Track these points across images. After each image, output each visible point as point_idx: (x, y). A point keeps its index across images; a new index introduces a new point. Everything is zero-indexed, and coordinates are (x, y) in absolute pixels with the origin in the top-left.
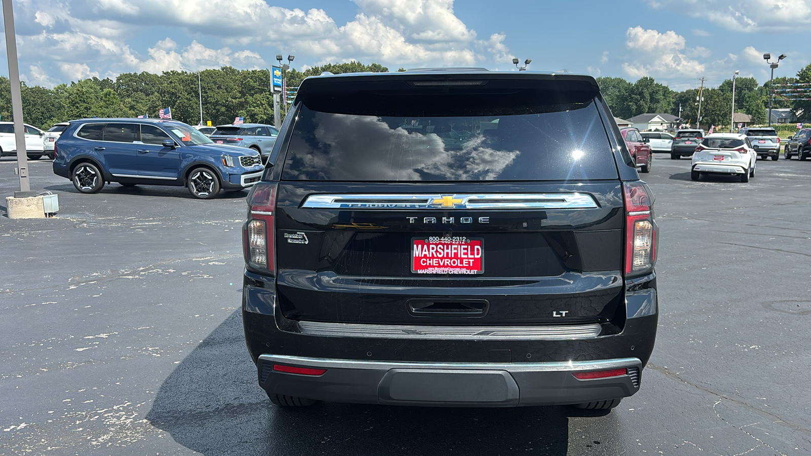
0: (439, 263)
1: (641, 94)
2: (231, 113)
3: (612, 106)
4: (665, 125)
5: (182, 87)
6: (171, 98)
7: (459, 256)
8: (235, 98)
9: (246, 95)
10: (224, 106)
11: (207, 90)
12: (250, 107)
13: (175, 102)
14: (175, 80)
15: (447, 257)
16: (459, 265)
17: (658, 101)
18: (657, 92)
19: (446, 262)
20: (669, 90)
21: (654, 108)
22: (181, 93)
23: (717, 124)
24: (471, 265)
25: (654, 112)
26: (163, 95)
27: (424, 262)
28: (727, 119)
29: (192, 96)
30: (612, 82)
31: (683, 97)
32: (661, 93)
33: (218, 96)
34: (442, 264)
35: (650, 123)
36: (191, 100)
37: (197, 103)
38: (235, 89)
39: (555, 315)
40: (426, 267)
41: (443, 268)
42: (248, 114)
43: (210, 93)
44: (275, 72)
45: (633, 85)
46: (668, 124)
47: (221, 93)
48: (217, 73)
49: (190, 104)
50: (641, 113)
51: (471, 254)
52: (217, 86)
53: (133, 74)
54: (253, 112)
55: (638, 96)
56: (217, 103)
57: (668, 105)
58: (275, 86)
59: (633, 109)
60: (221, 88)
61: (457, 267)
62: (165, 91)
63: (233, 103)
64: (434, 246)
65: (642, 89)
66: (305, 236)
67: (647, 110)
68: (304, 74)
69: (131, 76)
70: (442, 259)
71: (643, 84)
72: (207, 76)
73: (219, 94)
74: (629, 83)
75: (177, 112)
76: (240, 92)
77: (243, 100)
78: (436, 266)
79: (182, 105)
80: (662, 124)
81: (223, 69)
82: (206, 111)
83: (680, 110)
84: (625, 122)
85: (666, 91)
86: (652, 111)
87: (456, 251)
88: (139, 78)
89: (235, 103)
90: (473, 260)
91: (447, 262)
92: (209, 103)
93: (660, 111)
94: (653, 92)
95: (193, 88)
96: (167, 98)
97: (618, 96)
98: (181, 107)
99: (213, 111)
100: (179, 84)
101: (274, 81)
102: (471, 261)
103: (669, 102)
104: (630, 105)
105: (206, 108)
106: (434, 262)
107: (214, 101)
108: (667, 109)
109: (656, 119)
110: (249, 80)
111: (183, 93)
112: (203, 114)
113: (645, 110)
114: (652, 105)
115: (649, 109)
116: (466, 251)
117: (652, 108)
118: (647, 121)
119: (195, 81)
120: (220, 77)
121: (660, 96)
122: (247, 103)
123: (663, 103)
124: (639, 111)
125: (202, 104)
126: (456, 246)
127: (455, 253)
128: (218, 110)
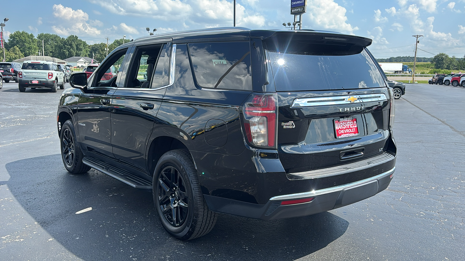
0: (344, 132)
1: (71, 45)
3: (52, 51)
4: (87, 63)
7: (351, 127)
15: (347, 129)
17: (81, 50)
18: (80, 44)
19: (347, 131)
20: (86, 44)
21: (79, 54)
23: (116, 64)
24: (355, 131)
25: (79, 56)
27: (340, 132)
28: (120, 62)
30: (51, 37)
31: (94, 48)
32: (82, 45)
34: (345, 132)
35: (78, 62)
39: (380, 151)
40: (341, 135)
41: (346, 134)
45: (65, 40)
46: (88, 63)
50: (72, 56)
51: (354, 126)
55: (69, 46)
57: (86, 52)
59: (67, 54)
61: (351, 133)
64: (342, 123)
65: (71, 42)
66: (293, 123)
67: (75, 54)
70: (345, 129)
71: (71, 39)
74: (63, 38)
78: (344, 134)
80: (85, 63)
83: (93, 55)
84: (63, 61)
85: (85, 44)
86: (78, 55)
87: (349, 125)
93: (83, 55)
94: (78, 44)
97: (56, 46)
102: (354, 129)
103: (87, 50)
104: (64, 51)
108: (86, 55)
109: (81, 60)
113: (74, 55)
114: (77, 52)
115: (76, 54)
116: (352, 124)
117: (78, 54)
118: (76, 61)
121: (81, 47)
123: (84, 51)
124: (71, 55)
126: (349, 122)
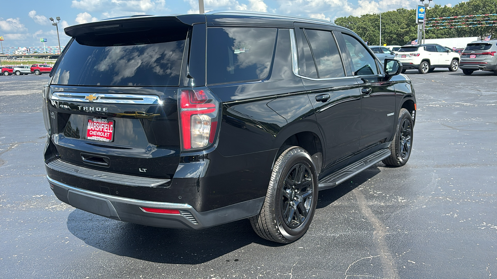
2: (401, 38)
5: (370, 24)
6: (363, 31)
7: (104, 131)
8: (403, 29)
9: (410, 26)
10: (395, 34)
11: (385, 24)
12: (412, 34)
13: (365, 33)
14: (366, 20)
15: (100, 131)
16: (103, 136)
22: (369, 28)
24: (108, 136)
26: (358, 29)
27: (91, 133)
29: (376, 29)
33: (392, 28)
34: (97, 135)
36: (375, 32)
37: (378, 33)
38: (404, 22)
39: (140, 171)
40: (91, 136)
41: (98, 137)
42: (410, 39)
43: (387, 26)
44: (420, 9)
47: (394, 26)
48: (393, 13)
49: (374, 34)
51: (109, 130)
52: (392, 21)
53: (344, 18)
54: (414, 37)
56: (391, 33)
58: (419, 19)
60: (395, 23)
61: (102, 137)
62: (359, 27)
63: (401, 32)
64: (95, 124)
68: (453, 8)
69: (343, 19)
70: (97, 131)
72: (386, 15)
73: (393, 27)
75: (366, 39)
76: (406, 24)
77: (408, 29)
78: (95, 136)
79: (369, 35)
81: (398, 10)
82: (384, 38)
87: (103, 127)
88: (347, 20)
89: (403, 31)
90: (109, 133)
91: (99, 133)
92: (386, 33)
95: (376, 24)
96: (360, 31)
98: (368, 36)
99: (388, 38)
100: (369, 22)
101: (418, 16)
102: (109, 134)
105: (384, 36)
106: (94, 133)
107: (389, 31)
110: (413, 16)
111: (370, 27)
112: (381, 40)
116: (107, 128)
119: (378, 20)
120: (394, 16)
122: (410, 31)
125: (381, 33)
126: (103, 125)
127: (102, 129)
128: (392, 37)
